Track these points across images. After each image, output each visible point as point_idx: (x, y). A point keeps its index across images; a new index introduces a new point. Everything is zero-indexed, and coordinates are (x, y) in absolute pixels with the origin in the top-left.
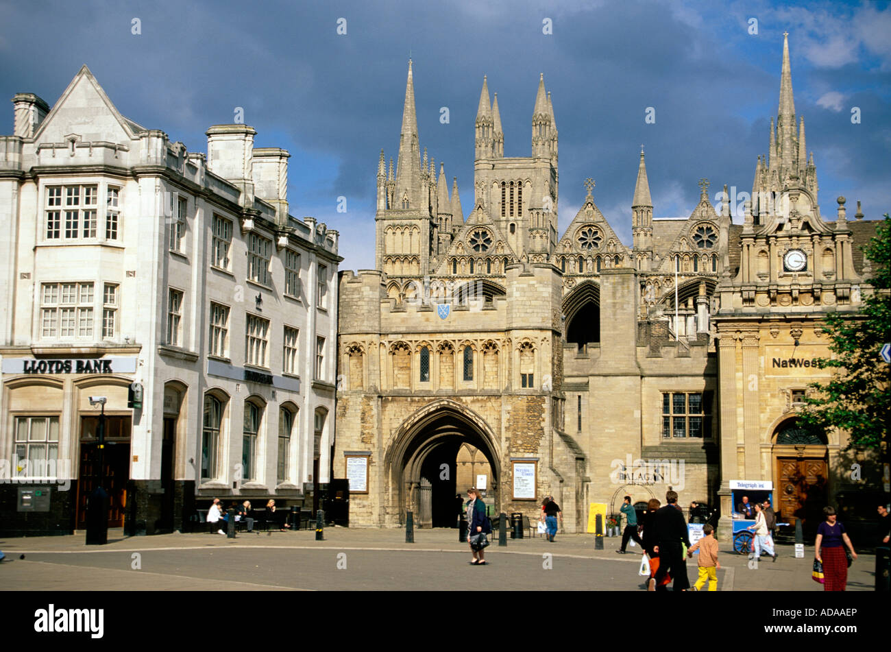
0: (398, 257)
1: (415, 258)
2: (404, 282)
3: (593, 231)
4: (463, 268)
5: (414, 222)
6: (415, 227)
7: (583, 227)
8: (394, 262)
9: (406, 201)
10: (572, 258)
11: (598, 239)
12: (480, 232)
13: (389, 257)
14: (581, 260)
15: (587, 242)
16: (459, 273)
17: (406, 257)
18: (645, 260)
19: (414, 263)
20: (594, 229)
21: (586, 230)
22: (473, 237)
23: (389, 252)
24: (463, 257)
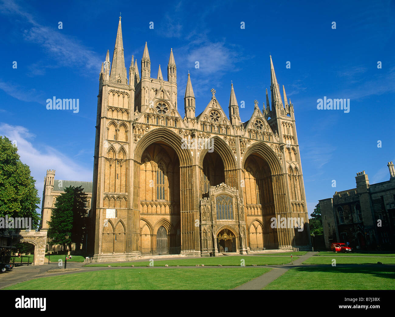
0: (116, 109)
1: (126, 110)
2: (119, 123)
3: (216, 113)
4: (152, 121)
5: (126, 91)
6: (127, 94)
7: (212, 110)
8: (113, 111)
9: (119, 80)
10: (208, 124)
11: (218, 117)
12: (162, 103)
13: (111, 108)
14: (212, 126)
15: (214, 118)
16: (150, 123)
17: (121, 109)
18: (239, 130)
19: (125, 113)
20: (216, 112)
21: (213, 112)
22: (158, 105)
23: (110, 105)
24: (153, 115)
